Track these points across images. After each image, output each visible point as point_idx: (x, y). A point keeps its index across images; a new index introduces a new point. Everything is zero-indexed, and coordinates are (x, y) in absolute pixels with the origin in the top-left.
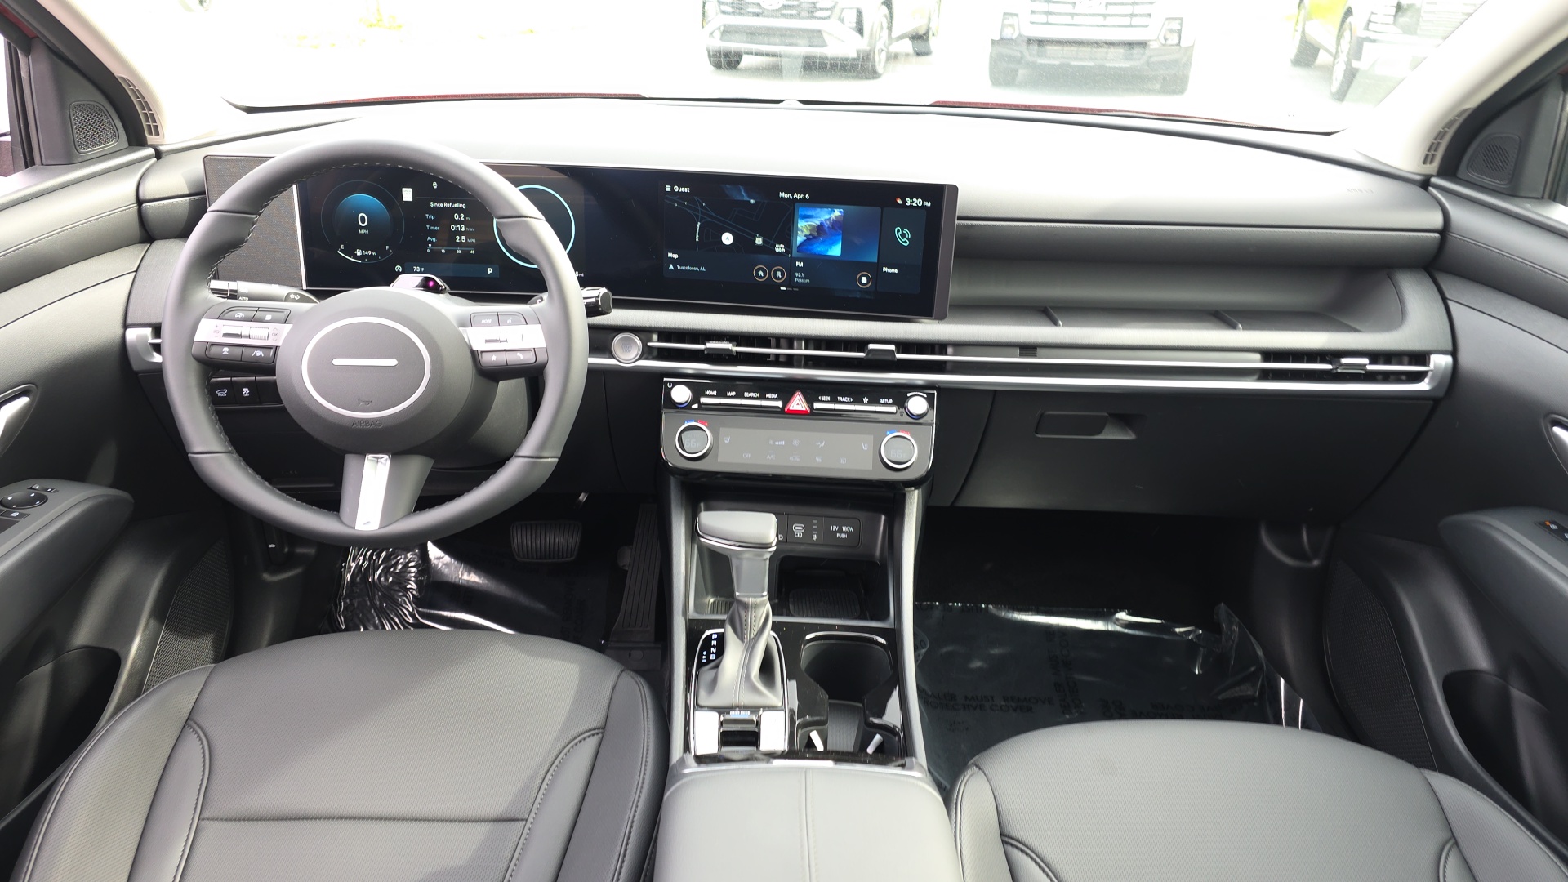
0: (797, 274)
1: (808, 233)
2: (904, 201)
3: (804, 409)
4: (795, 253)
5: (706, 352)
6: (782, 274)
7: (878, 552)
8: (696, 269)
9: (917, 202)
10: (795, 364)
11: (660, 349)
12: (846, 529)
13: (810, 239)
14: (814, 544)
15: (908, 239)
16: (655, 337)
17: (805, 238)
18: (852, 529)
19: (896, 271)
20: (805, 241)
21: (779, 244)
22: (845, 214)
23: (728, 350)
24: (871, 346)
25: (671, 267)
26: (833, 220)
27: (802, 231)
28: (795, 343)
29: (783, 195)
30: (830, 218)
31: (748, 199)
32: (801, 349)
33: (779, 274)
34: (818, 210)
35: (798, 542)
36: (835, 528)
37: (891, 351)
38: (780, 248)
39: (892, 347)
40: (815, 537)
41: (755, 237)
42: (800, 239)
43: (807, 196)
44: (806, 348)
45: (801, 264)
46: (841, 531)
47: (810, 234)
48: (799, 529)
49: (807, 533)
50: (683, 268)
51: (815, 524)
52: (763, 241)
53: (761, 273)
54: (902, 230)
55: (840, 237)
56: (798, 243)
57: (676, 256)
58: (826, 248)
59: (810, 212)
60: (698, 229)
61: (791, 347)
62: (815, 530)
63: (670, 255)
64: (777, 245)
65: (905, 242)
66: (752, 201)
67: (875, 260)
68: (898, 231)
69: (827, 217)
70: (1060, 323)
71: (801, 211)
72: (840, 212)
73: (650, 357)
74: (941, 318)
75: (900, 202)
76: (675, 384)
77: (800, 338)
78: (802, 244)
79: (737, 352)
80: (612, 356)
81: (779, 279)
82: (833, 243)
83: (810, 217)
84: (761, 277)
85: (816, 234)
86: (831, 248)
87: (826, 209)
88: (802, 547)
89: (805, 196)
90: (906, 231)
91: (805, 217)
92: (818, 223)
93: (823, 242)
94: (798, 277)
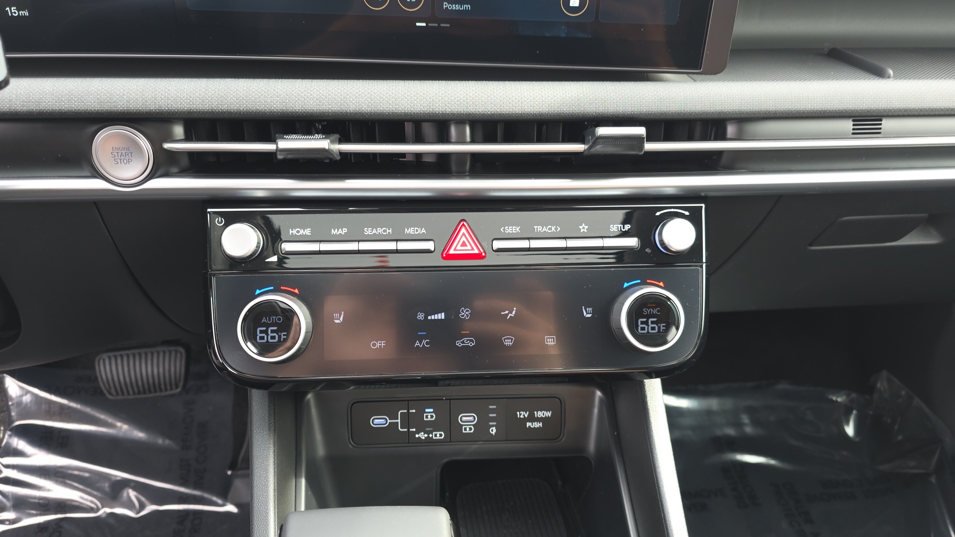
3: (476, 251)
5: (280, 157)
7: (592, 446)
10: (454, 168)
11: (193, 155)
12: (540, 414)
14: (493, 439)
16: (179, 130)
18: (549, 414)
23: (323, 150)
24: (602, 131)
28: (453, 130)
32: (463, 142)
35: (469, 438)
36: (523, 414)
37: (639, 140)
39: (641, 131)
40: (493, 431)
44: (473, 141)
46: (532, 418)
48: (468, 421)
49: (481, 426)
51: (493, 411)
61: (444, 139)
62: (493, 419)
70: (891, 72)
73: (175, 170)
74: (715, 70)
76: (231, 219)
79: (343, 154)
80: (96, 174)
81: (411, 4)
88: (475, 446)
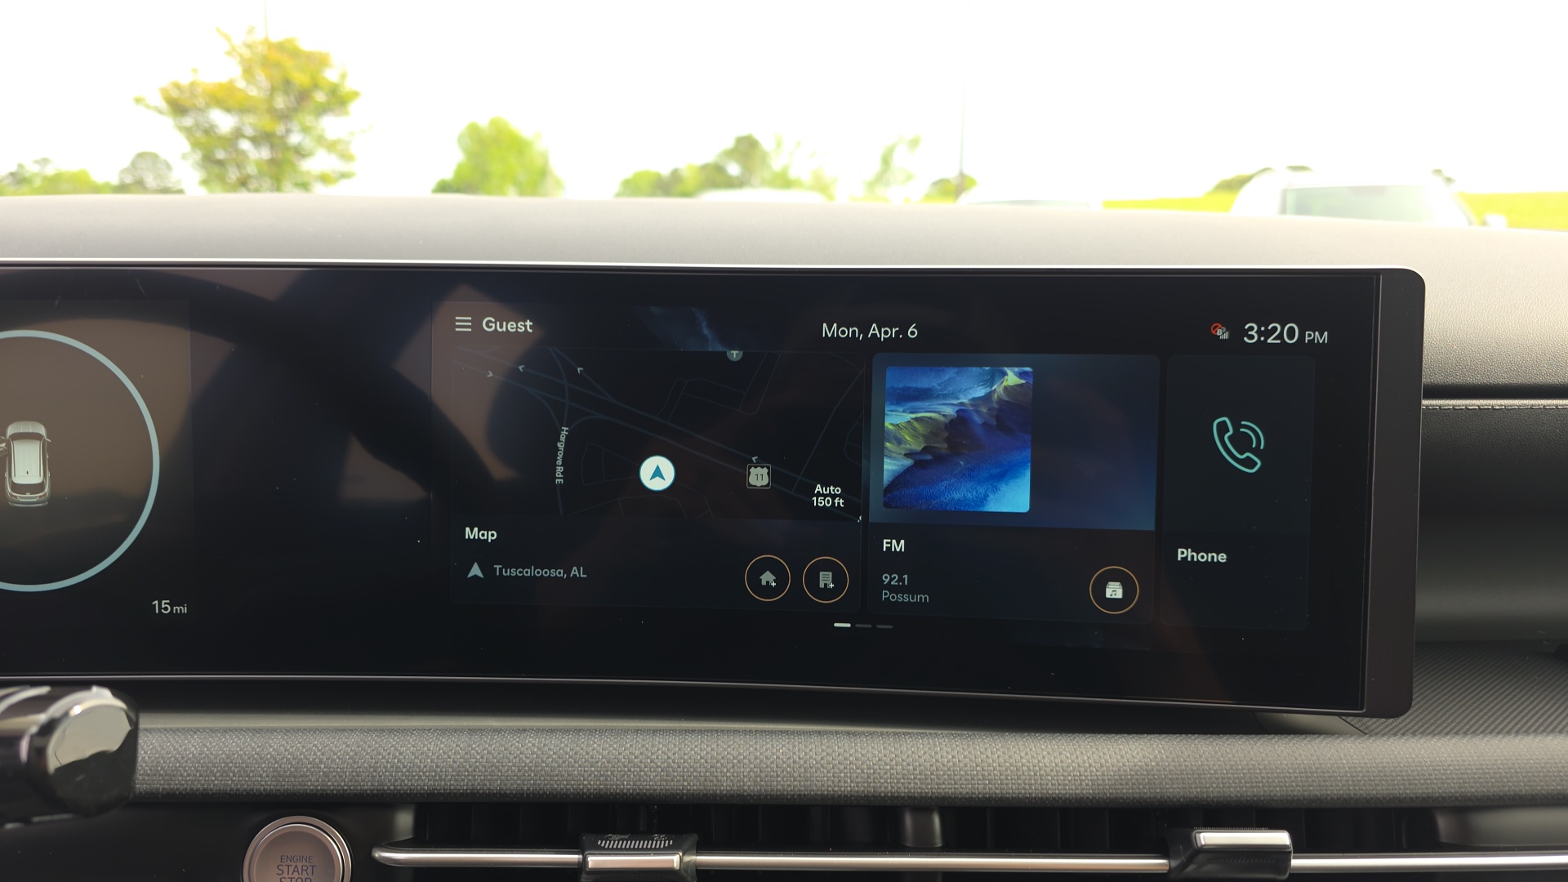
0: (886, 578)
1: (917, 446)
2: (1238, 332)
4: (877, 510)
6: (838, 578)
8: (558, 573)
9: (1284, 333)
13: (923, 464)
15: (1256, 452)
17: (908, 462)
19: (1222, 558)
20: (907, 471)
21: (825, 485)
22: (1038, 385)
23: (669, 872)
24: (1209, 838)
25: (476, 571)
26: (1000, 401)
27: (899, 441)
28: (909, 825)
29: (829, 331)
30: (988, 397)
31: (721, 349)
32: (930, 849)
33: (826, 579)
34: (950, 373)
38: (827, 496)
39: (1282, 838)
41: (746, 465)
42: (891, 466)
43: (912, 331)
45: (899, 546)
47: (925, 450)
50: (514, 572)
52: (773, 475)
53: (768, 578)
54: (1236, 426)
55: (1028, 453)
56: (887, 477)
57: (491, 536)
58: (981, 490)
59: (926, 381)
60: (561, 446)
63: (471, 533)
64: (818, 488)
65: (1249, 463)
66: (735, 355)
67: (1146, 522)
68: (1223, 428)
69: (980, 392)
71: (895, 378)
72: (1021, 375)
75: (1222, 334)
77: (922, 805)
78: (900, 479)
81: (826, 593)
82: (1004, 474)
83: (924, 395)
84: (767, 590)
85: (943, 447)
86: (995, 489)
87: (975, 370)
89: (904, 331)
90: (1251, 428)
91: (907, 397)
92: (950, 411)
93: (970, 474)
94: (889, 587)
